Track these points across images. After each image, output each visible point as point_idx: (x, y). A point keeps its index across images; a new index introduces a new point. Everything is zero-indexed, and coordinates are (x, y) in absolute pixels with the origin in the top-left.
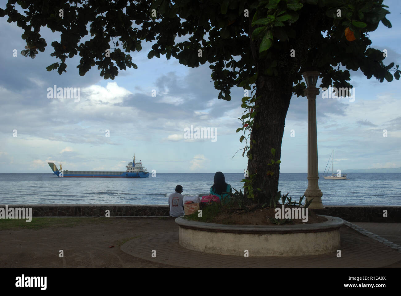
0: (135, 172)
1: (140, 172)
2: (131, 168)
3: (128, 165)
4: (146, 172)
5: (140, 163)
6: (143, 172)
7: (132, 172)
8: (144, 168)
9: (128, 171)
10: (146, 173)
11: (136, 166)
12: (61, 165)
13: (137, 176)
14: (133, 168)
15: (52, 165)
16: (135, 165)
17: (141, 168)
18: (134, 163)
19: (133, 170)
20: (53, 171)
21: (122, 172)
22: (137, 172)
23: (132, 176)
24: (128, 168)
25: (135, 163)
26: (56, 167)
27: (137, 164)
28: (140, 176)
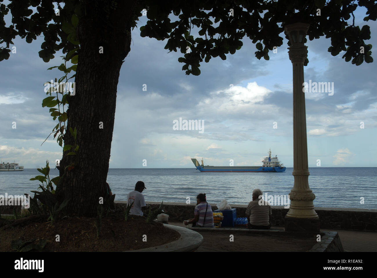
0: (271, 167)
1: (276, 166)
2: (267, 163)
3: (264, 160)
4: (282, 166)
5: (276, 158)
6: (279, 166)
7: (268, 167)
8: (280, 163)
9: (265, 166)
10: (282, 168)
11: (272, 161)
12: (202, 161)
13: (273, 171)
14: (269, 163)
15: (194, 161)
16: (270, 160)
17: (277, 163)
18: (270, 158)
19: (269, 164)
20: (196, 166)
21: (258, 167)
22: (273, 167)
23: (268, 171)
24: (264, 163)
25: (272, 158)
26: (198, 163)
27: (273, 158)
28: (276, 170)
